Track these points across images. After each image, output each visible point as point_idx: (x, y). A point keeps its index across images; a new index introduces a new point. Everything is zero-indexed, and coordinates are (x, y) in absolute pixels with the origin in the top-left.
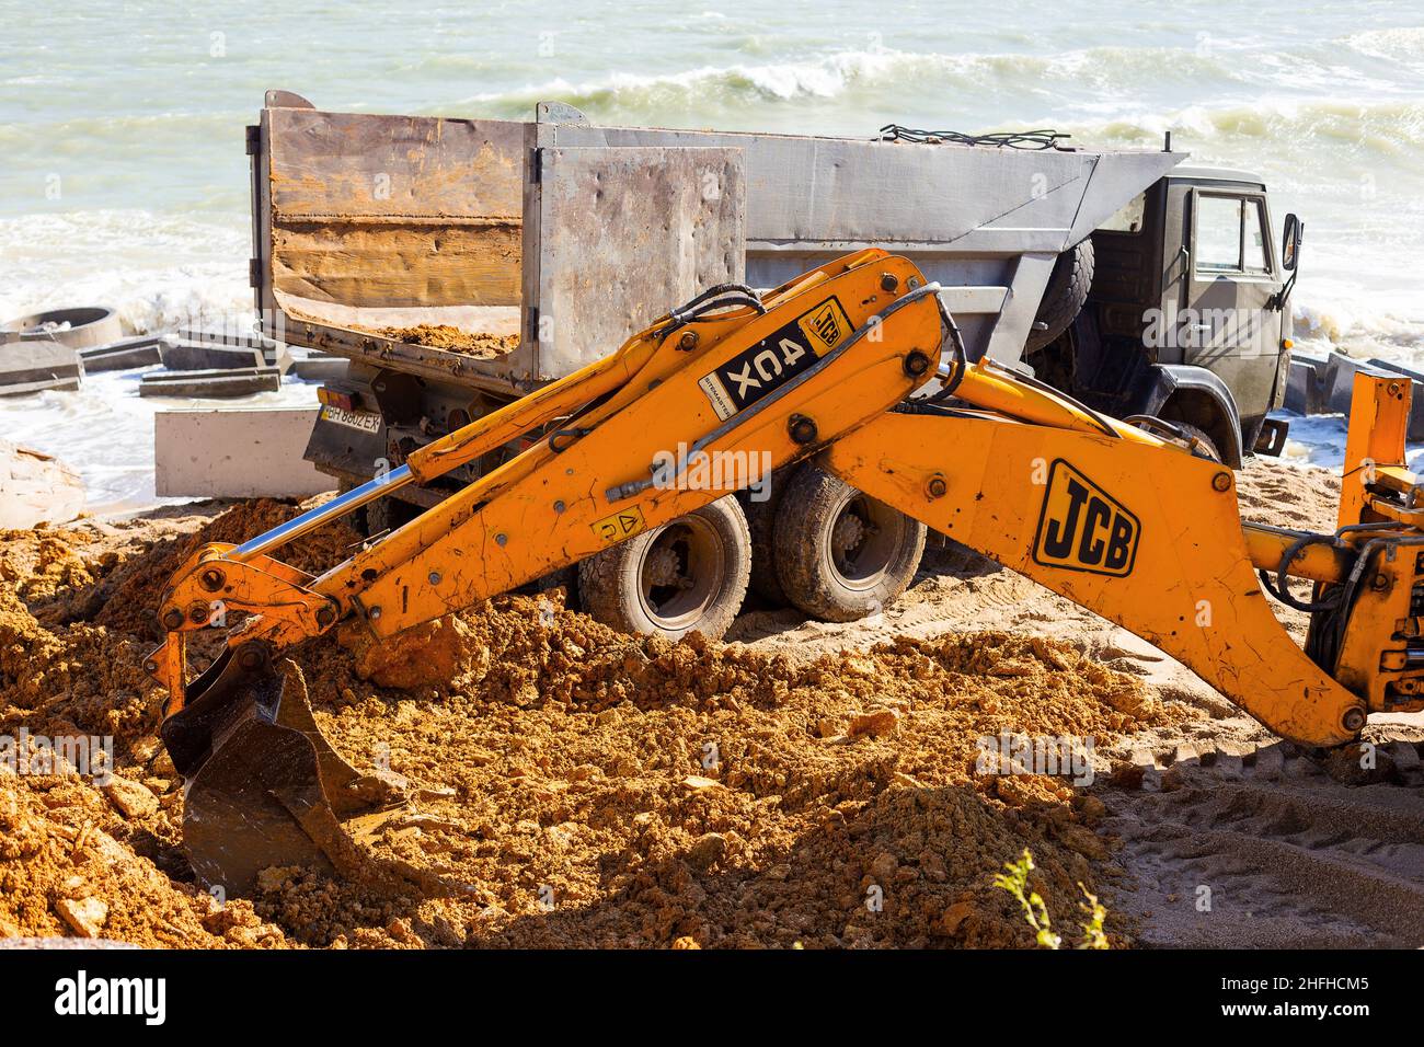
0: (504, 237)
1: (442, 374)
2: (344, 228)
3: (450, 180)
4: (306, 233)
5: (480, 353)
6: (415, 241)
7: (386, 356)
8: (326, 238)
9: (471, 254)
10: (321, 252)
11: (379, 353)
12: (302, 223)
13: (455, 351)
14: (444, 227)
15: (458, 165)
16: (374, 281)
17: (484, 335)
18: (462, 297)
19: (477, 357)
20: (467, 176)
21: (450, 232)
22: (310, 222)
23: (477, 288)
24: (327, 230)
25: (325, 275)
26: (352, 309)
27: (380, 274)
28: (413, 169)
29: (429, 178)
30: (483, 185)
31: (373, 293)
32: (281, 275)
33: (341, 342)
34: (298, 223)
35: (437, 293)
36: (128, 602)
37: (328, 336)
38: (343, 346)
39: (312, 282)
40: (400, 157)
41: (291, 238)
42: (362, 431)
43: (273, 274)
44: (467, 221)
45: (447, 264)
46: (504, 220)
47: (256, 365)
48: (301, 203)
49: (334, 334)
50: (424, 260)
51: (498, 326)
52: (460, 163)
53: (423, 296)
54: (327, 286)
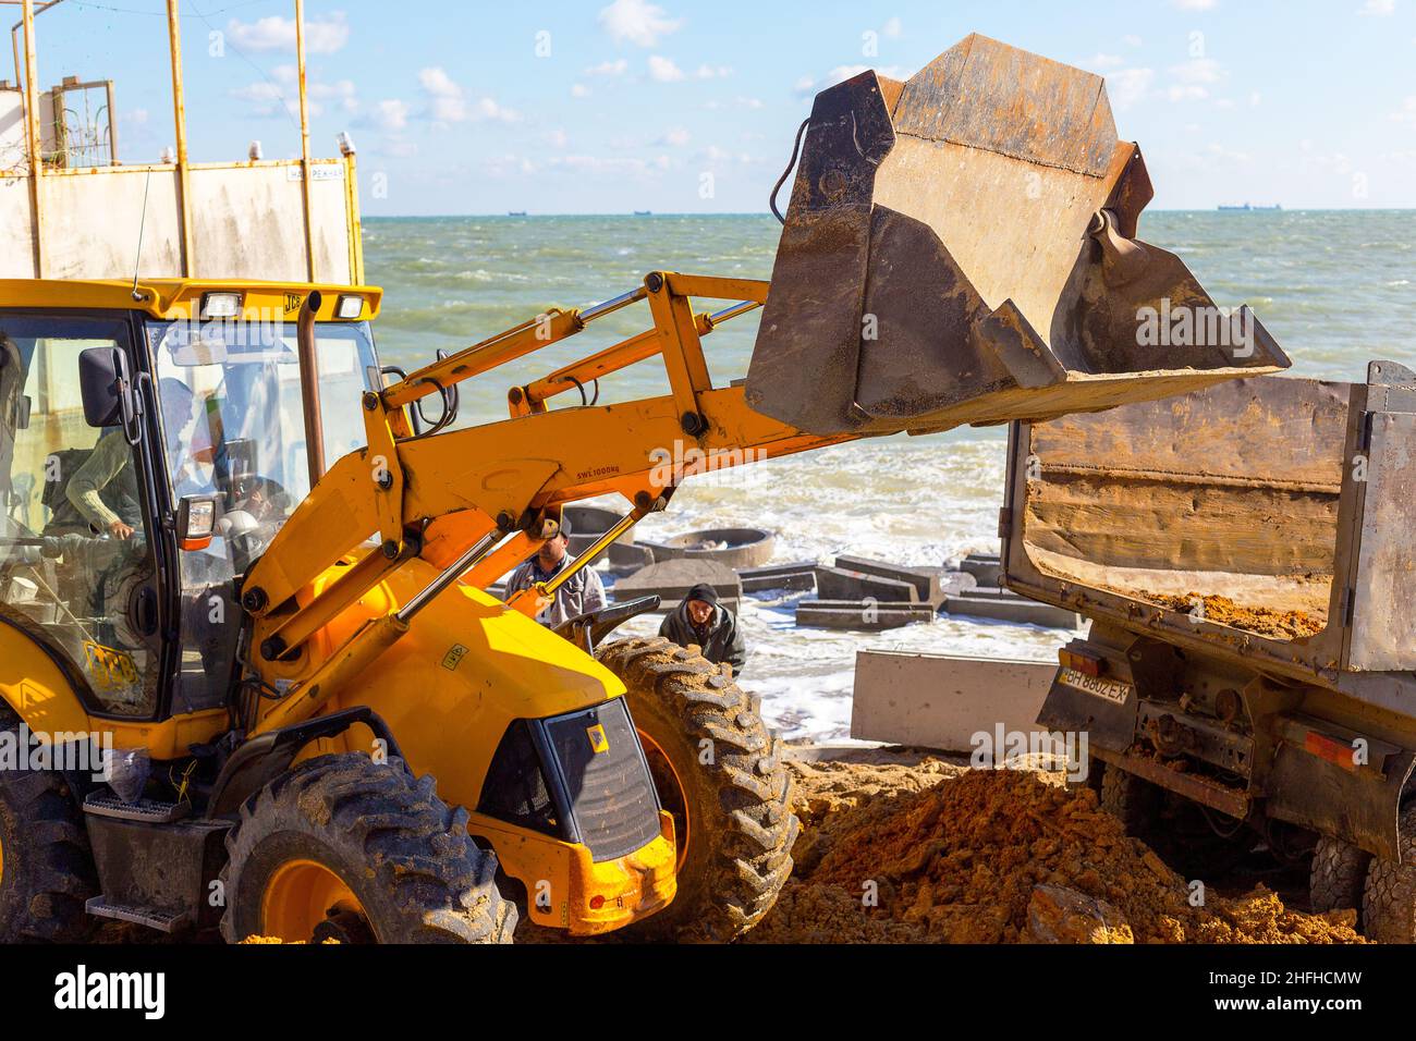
0: (1265, 500)
1: (1223, 651)
2: (1101, 481)
3: (1215, 436)
4: (1061, 484)
5: (1271, 632)
6: (1172, 500)
7: (1155, 625)
8: (1082, 491)
9: (1229, 516)
10: (1076, 505)
11: (1146, 620)
12: (1059, 474)
13: (1240, 627)
14: (1204, 487)
15: (1223, 421)
16: (1127, 539)
17: (1263, 609)
18: (1215, 562)
19: (1266, 636)
20: (1232, 432)
21: (1209, 491)
22: (1067, 473)
23: (1232, 554)
24: (1083, 482)
25: (1077, 529)
26: (1101, 568)
27: (1133, 532)
28: (1176, 423)
29: (1192, 433)
30: (1248, 443)
31: (1125, 552)
32: (1033, 527)
33: (1100, 604)
34: (1054, 473)
35: (1191, 557)
36: (850, 859)
37: (1084, 596)
38: (1102, 609)
39: (1063, 536)
40: (1165, 409)
41: (1046, 488)
42: (1105, 700)
43: (1024, 525)
44: (1228, 481)
45: (1201, 526)
46: (1267, 482)
47: (909, 600)
48: (1059, 452)
49: (1090, 594)
50: (1180, 520)
51: (1253, 597)
52: (1226, 419)
53: (1176, 558)
54: (1078, 541)
